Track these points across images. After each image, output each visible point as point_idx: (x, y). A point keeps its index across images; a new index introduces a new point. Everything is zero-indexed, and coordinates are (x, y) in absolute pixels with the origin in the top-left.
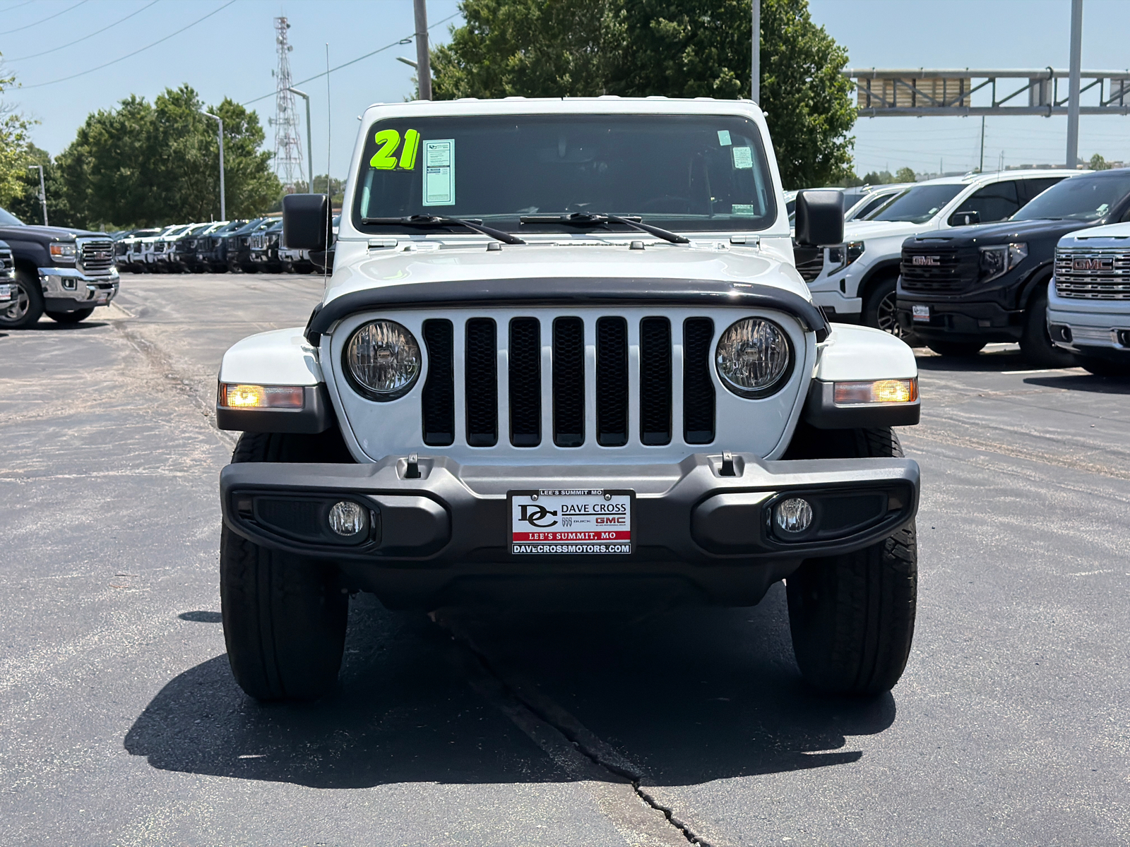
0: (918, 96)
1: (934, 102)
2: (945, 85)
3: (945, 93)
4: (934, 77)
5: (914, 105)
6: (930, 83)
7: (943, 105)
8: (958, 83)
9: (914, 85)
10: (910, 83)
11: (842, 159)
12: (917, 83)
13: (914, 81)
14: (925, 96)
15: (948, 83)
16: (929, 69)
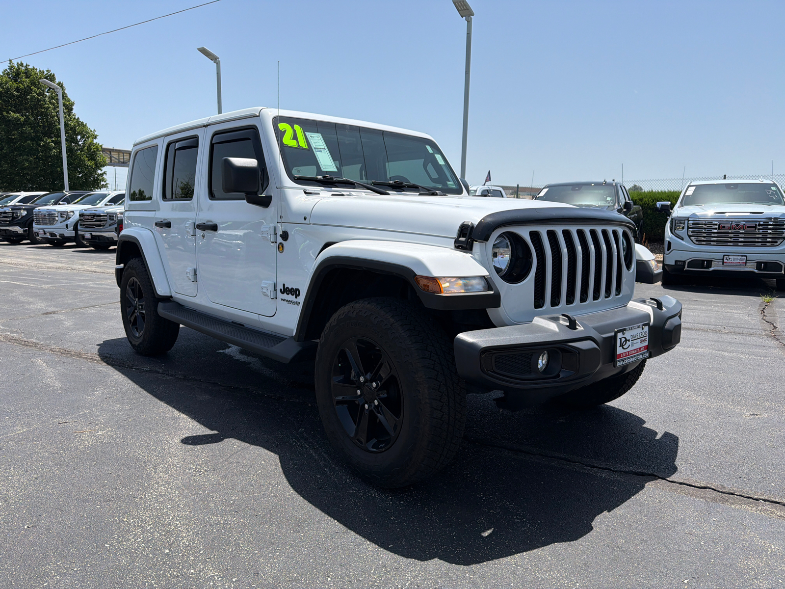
0: (112, 158)
1: (119, 161)
2: (123, 155)
3: (124, 158)
4: (119, 151)
5: (111, 162)
6: (117, 154)
7: (123, 163)
8: (128, 155)
9: (111, 154)
10: (109, 153)
11: (103, 180)
12: (112, 153)
13: (110, 152)
14: (116, 159)
15: (125, 154)
16: (116, 148)
